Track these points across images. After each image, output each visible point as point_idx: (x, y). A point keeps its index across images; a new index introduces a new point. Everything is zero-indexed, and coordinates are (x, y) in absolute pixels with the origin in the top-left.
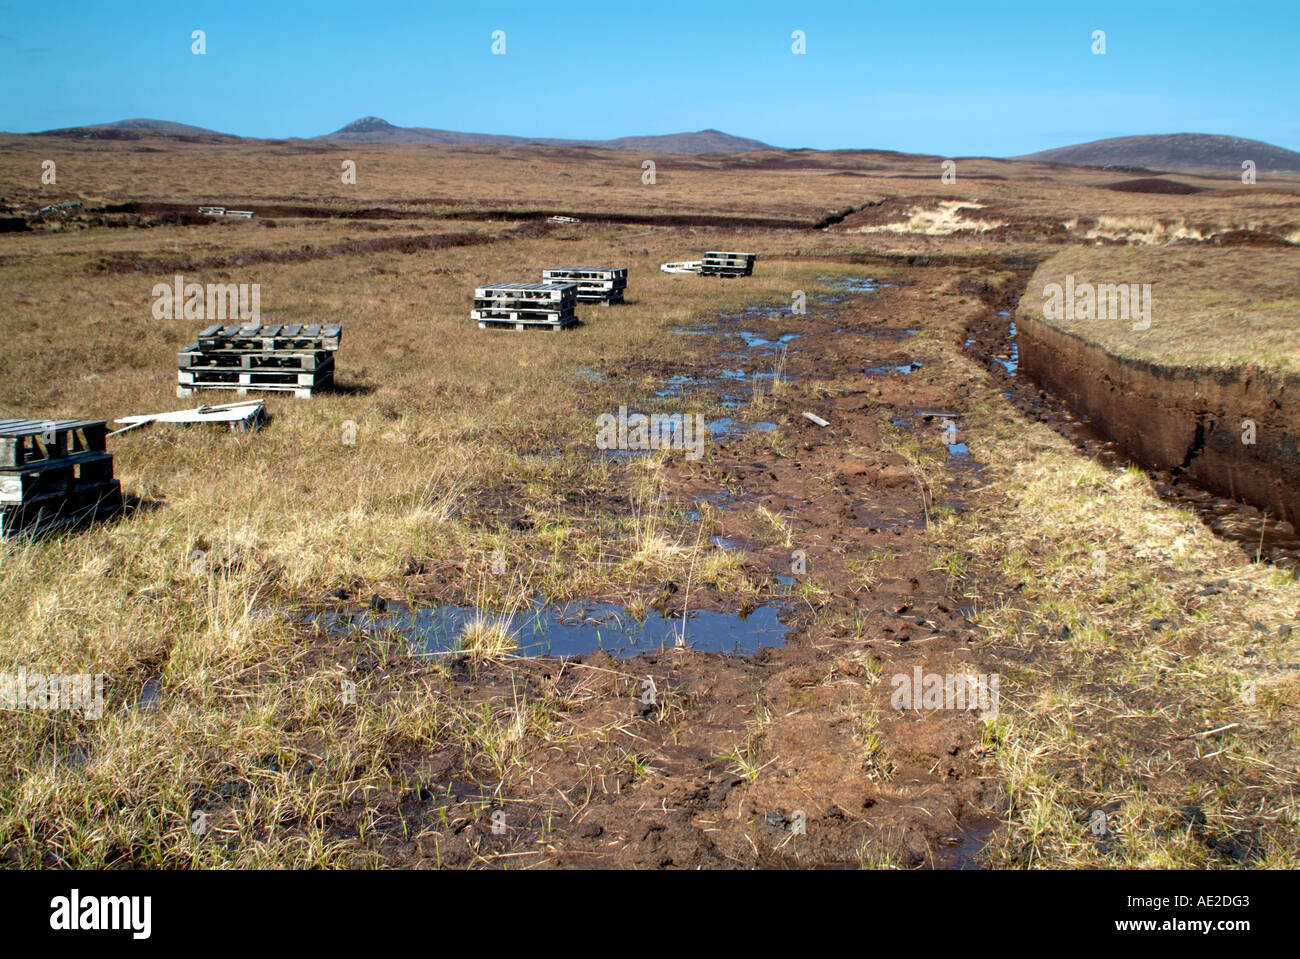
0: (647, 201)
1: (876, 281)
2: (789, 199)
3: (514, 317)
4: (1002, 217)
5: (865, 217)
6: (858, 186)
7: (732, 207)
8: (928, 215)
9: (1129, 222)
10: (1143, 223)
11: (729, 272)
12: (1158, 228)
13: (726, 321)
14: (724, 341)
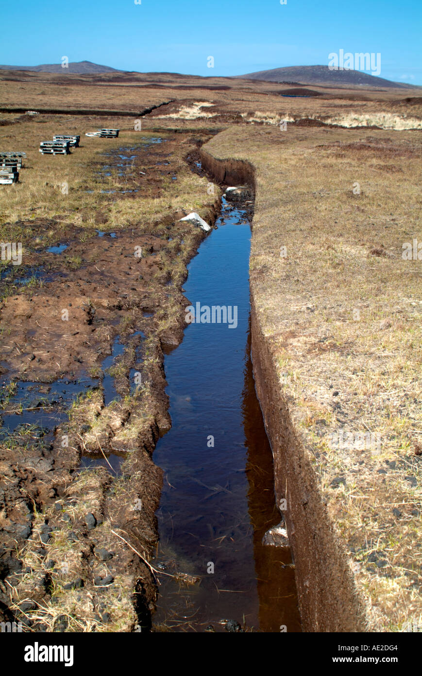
0: (66, 103)
1: (162, 139)
2: (128, 101)
3: (52, 151)
4: (218, 111)
5: (161, 110)
6: (158, 94)
7: (104, 106)
8: (188, 110)
9: (268, 114)
10: (272, 115)
11: (110, 136)
12: (278, 117)
13: (114, 152)
14: (115, 158)
